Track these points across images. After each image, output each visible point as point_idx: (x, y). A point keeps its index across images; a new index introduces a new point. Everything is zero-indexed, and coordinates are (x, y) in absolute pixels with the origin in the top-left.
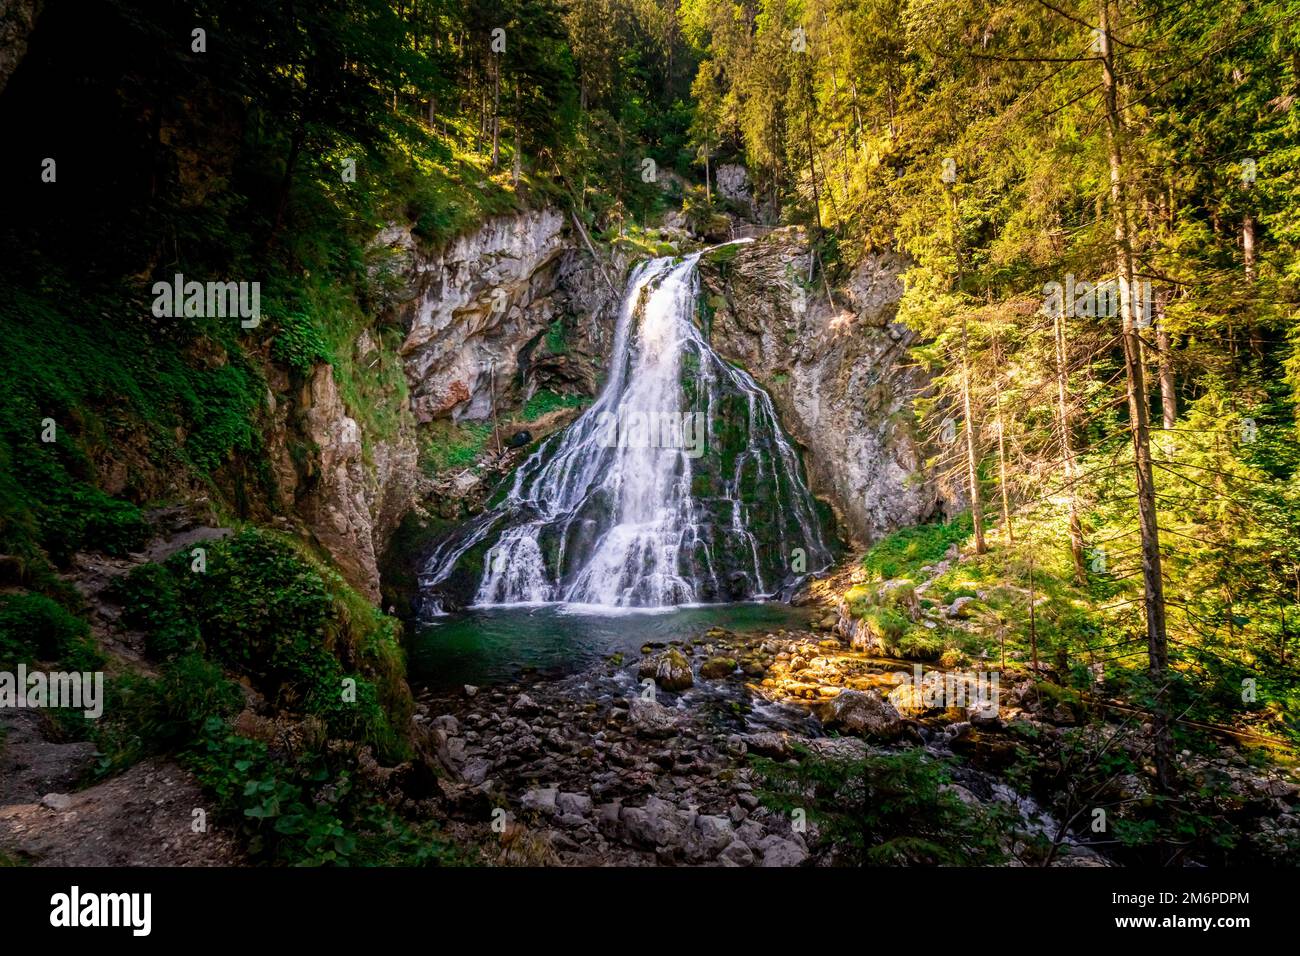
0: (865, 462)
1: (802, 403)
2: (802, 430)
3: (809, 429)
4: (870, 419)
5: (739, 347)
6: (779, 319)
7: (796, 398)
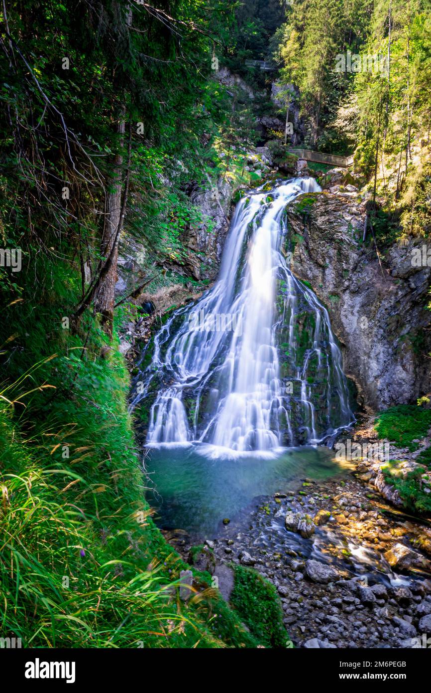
0: (381, 361)
1: (346, 317)
2: (344, 334)
3: (348, 334)
4: (388, 336)
5: (309, 272)
6: (340, 261)
7: (342, 313)
